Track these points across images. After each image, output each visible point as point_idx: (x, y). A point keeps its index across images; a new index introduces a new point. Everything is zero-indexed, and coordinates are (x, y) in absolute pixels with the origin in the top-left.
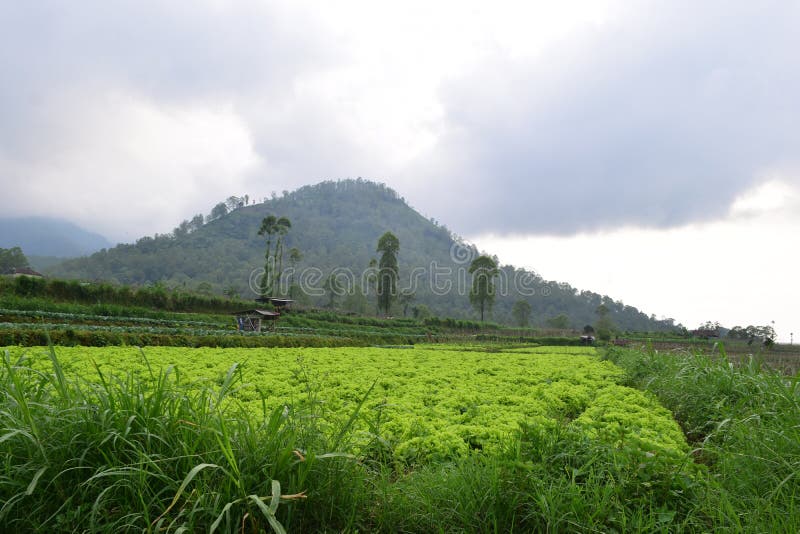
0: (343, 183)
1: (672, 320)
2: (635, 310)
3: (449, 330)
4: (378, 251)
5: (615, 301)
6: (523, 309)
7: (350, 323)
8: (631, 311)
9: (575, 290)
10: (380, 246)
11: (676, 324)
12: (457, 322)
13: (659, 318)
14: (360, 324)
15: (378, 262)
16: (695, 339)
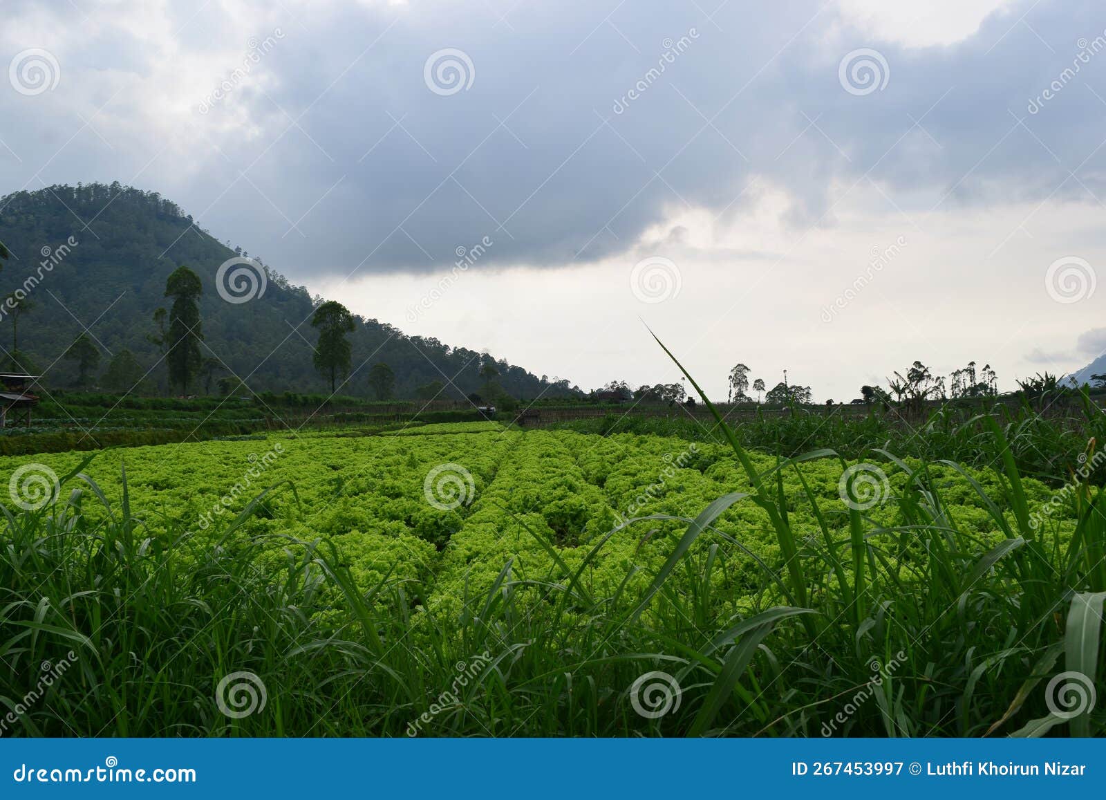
0: (88, 189)
1: (566, 382)
2: (522, 371)
3: (291, 409)
4: (166, 295)
5: (497, 360)
6: (382, 377)
7: (139, 407)
8: (518, 371)
9: (446, 347)
10: (170, 287)
11: (571, 386)
12: (300, 398)
13: (551, 380)
14: (154, 408)
15: (169, 314)
16: (603, 403)
